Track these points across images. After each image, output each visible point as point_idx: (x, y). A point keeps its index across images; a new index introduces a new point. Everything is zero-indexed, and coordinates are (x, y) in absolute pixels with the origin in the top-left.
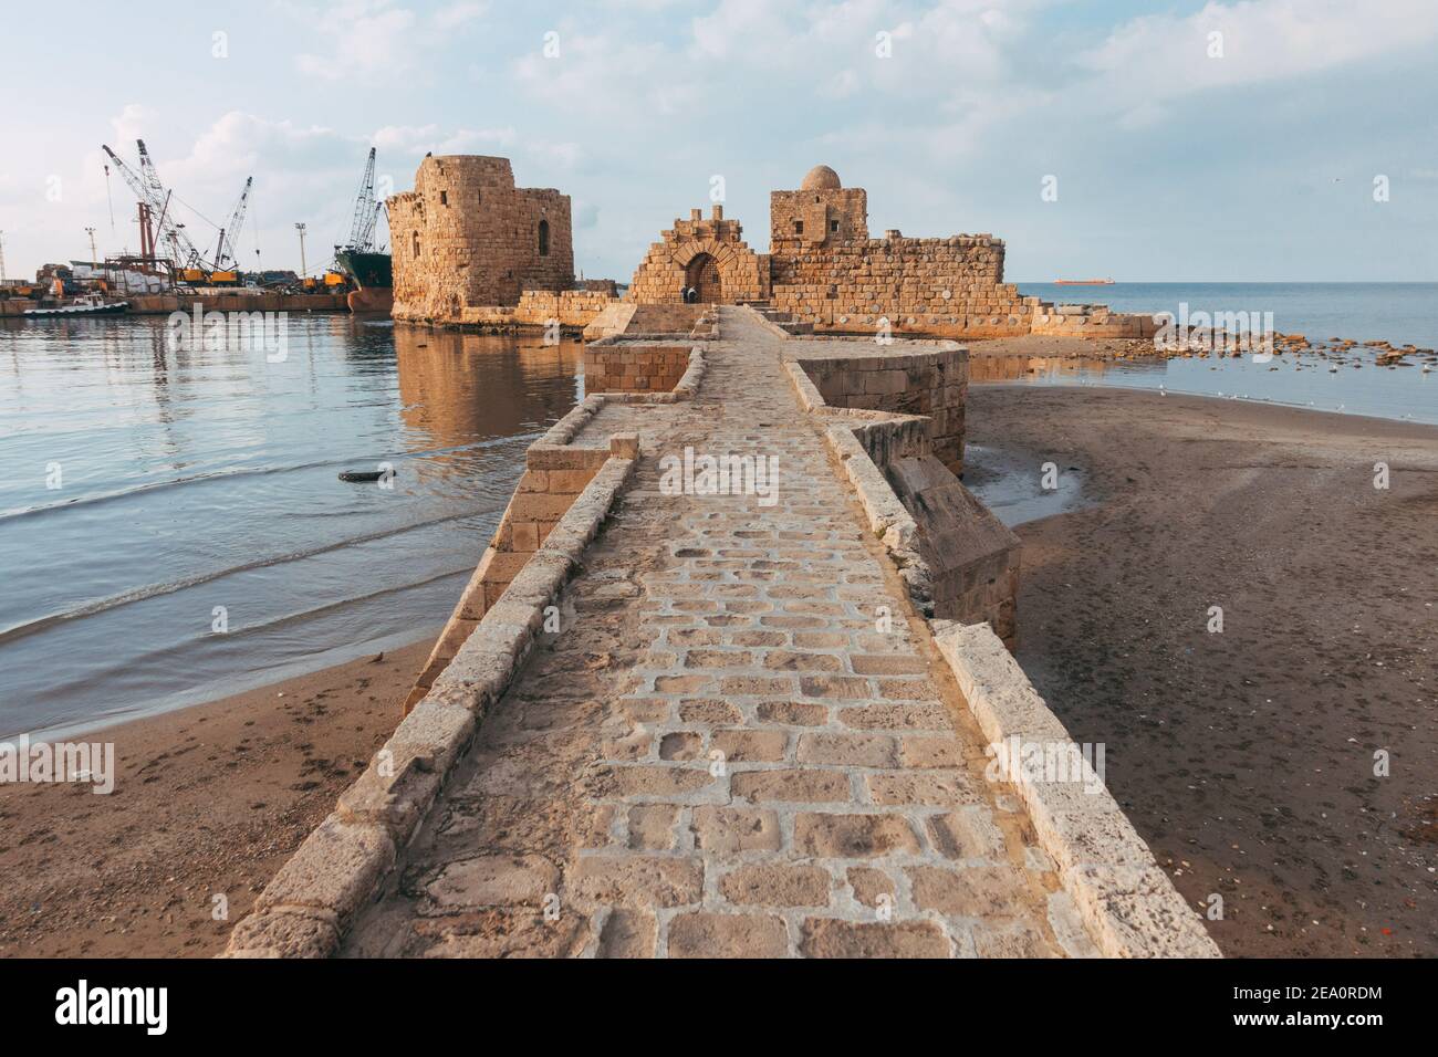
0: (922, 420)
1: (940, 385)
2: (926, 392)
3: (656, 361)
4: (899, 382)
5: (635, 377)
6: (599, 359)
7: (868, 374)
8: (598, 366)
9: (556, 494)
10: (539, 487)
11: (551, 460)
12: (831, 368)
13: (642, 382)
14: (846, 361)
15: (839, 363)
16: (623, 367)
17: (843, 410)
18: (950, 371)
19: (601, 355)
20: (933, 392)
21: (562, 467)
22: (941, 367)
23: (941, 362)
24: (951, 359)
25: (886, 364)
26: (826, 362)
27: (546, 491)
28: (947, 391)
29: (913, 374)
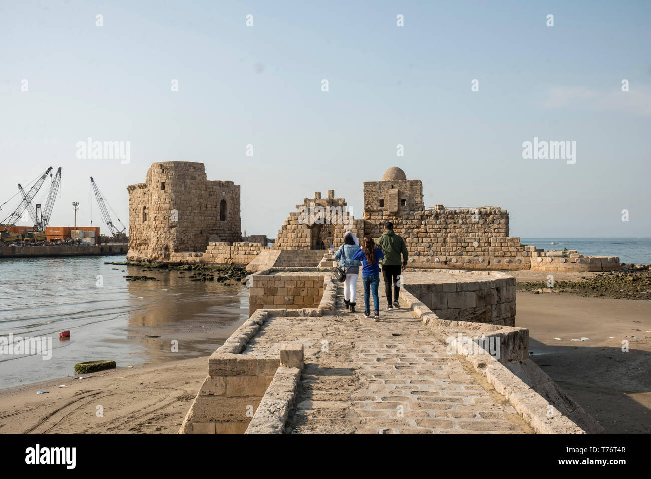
0: (521, 330)
1: (498, 302)
2: (489, 307)
3: (299, 285)
4: (471, 301)
5: (284, 296)
6: (260, 284)
7: (449, 294)
8: (259, 289)
9: (232, 397)
10: (218, 391)
11: (229, 367)
12: (424, 290)
13: (290, 299)
14: (434, 285)
15: (429, 287)
16: (276, 289)
17: (454, 322)
18: (504, 292)
19: (261, 282)
20: (494, 307)
21: (238, 374)
22: (498, 289)
23: (498, 286)
24: (504, 284)
25: (462, 288)
26: (420, 286)
27: (224, 395)
28: (503, 306)
29: (480, 294)
